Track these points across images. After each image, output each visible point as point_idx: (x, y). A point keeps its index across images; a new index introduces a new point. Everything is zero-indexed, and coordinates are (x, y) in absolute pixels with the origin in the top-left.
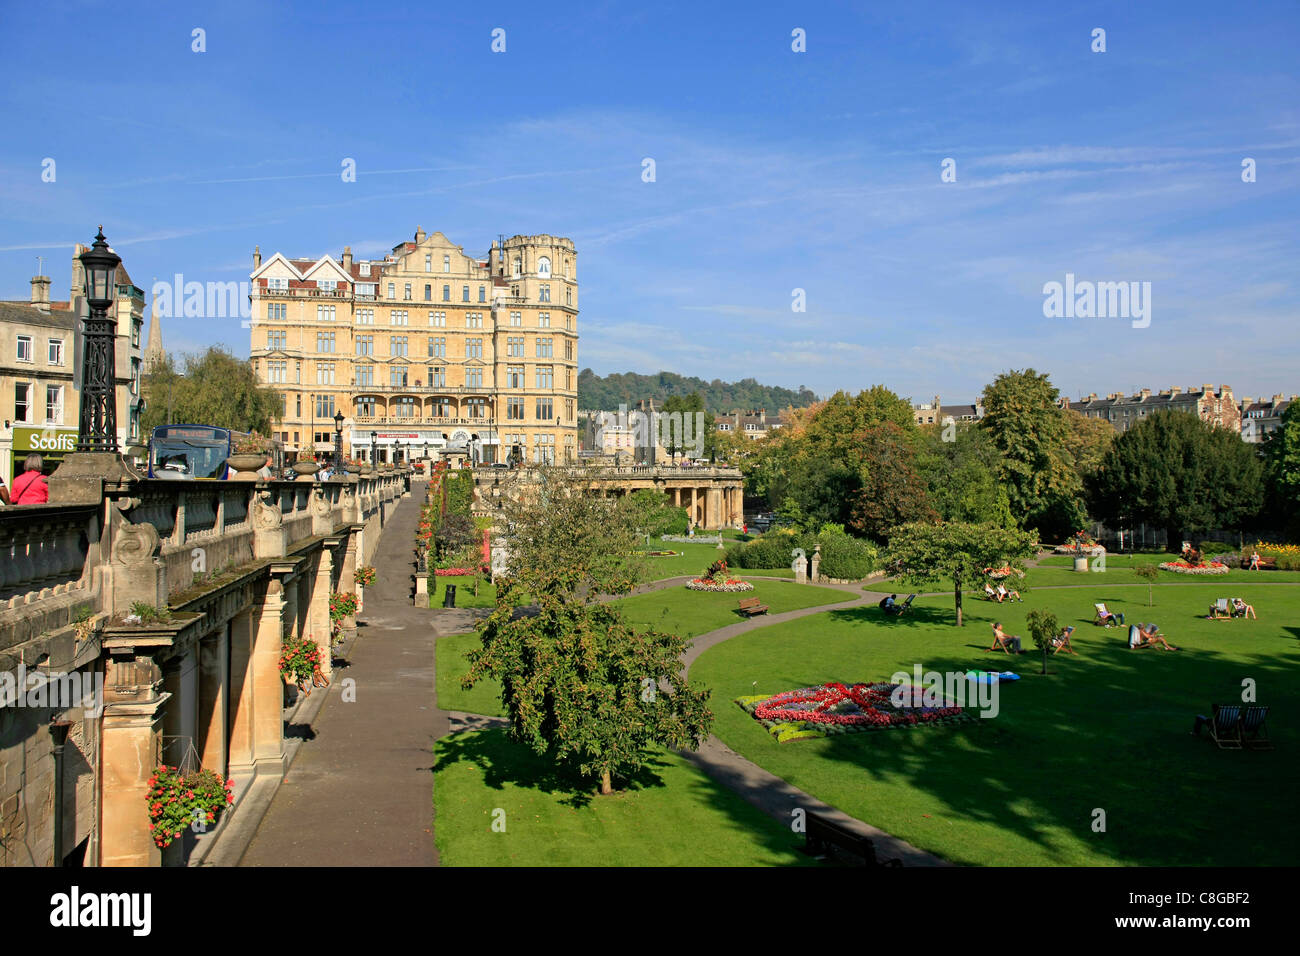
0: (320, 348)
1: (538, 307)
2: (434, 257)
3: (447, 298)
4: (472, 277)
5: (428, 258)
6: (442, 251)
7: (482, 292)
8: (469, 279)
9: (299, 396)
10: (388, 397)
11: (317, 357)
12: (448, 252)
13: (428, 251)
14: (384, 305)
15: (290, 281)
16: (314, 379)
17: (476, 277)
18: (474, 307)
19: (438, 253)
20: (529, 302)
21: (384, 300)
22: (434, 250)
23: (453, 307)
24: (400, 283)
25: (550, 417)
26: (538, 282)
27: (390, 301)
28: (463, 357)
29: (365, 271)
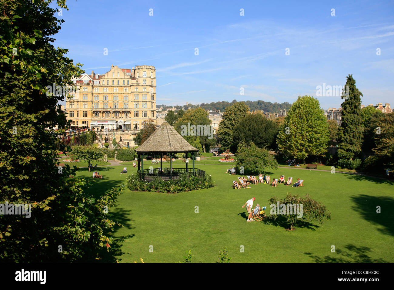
0: (84, 98)
1: (142, 86)
2: (115, 72)
3: (118, 84)
4: (125, 78)
5: (113, 73)
6: (117, 71)
7: (128, 82)
8: (124, 78)
9: (78, 112)
10: (102, 111)
11: (83, 101)
12: (119, 71)
13: (113, 71)
14: (101, 86)
15: (76, 81)
16: (82, 107)
17: (126, 78)
18: (126, 86)
19: (116, 72)
20: (140, 84)
21: (102, 85)
22: (115, 71)
23: (120, 86)
24: (106, 80)
25: (146, 116)
26: (143, 79)
27: (103, 85)
28: (123, 100)
29: (97, 77)
